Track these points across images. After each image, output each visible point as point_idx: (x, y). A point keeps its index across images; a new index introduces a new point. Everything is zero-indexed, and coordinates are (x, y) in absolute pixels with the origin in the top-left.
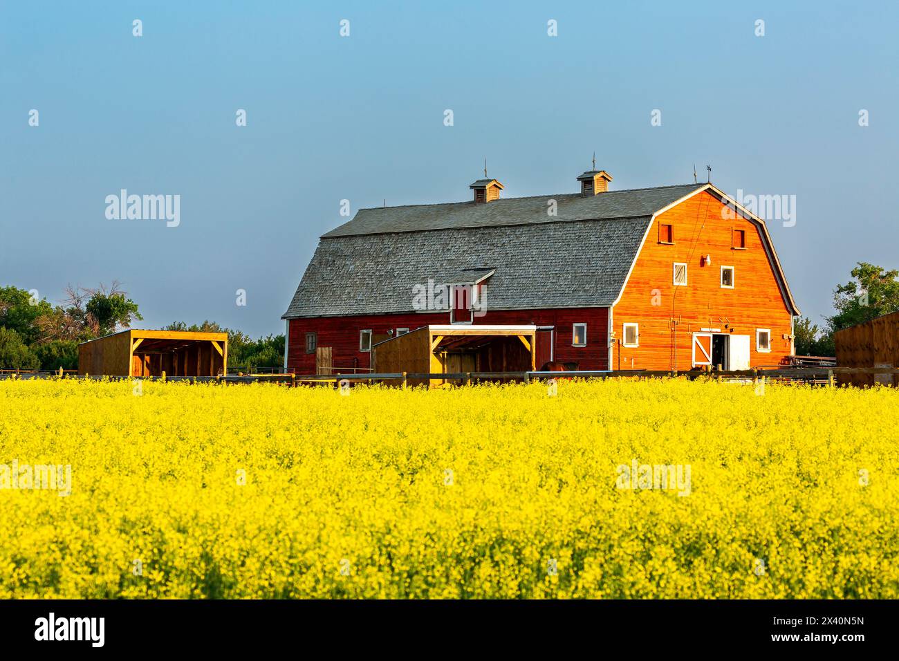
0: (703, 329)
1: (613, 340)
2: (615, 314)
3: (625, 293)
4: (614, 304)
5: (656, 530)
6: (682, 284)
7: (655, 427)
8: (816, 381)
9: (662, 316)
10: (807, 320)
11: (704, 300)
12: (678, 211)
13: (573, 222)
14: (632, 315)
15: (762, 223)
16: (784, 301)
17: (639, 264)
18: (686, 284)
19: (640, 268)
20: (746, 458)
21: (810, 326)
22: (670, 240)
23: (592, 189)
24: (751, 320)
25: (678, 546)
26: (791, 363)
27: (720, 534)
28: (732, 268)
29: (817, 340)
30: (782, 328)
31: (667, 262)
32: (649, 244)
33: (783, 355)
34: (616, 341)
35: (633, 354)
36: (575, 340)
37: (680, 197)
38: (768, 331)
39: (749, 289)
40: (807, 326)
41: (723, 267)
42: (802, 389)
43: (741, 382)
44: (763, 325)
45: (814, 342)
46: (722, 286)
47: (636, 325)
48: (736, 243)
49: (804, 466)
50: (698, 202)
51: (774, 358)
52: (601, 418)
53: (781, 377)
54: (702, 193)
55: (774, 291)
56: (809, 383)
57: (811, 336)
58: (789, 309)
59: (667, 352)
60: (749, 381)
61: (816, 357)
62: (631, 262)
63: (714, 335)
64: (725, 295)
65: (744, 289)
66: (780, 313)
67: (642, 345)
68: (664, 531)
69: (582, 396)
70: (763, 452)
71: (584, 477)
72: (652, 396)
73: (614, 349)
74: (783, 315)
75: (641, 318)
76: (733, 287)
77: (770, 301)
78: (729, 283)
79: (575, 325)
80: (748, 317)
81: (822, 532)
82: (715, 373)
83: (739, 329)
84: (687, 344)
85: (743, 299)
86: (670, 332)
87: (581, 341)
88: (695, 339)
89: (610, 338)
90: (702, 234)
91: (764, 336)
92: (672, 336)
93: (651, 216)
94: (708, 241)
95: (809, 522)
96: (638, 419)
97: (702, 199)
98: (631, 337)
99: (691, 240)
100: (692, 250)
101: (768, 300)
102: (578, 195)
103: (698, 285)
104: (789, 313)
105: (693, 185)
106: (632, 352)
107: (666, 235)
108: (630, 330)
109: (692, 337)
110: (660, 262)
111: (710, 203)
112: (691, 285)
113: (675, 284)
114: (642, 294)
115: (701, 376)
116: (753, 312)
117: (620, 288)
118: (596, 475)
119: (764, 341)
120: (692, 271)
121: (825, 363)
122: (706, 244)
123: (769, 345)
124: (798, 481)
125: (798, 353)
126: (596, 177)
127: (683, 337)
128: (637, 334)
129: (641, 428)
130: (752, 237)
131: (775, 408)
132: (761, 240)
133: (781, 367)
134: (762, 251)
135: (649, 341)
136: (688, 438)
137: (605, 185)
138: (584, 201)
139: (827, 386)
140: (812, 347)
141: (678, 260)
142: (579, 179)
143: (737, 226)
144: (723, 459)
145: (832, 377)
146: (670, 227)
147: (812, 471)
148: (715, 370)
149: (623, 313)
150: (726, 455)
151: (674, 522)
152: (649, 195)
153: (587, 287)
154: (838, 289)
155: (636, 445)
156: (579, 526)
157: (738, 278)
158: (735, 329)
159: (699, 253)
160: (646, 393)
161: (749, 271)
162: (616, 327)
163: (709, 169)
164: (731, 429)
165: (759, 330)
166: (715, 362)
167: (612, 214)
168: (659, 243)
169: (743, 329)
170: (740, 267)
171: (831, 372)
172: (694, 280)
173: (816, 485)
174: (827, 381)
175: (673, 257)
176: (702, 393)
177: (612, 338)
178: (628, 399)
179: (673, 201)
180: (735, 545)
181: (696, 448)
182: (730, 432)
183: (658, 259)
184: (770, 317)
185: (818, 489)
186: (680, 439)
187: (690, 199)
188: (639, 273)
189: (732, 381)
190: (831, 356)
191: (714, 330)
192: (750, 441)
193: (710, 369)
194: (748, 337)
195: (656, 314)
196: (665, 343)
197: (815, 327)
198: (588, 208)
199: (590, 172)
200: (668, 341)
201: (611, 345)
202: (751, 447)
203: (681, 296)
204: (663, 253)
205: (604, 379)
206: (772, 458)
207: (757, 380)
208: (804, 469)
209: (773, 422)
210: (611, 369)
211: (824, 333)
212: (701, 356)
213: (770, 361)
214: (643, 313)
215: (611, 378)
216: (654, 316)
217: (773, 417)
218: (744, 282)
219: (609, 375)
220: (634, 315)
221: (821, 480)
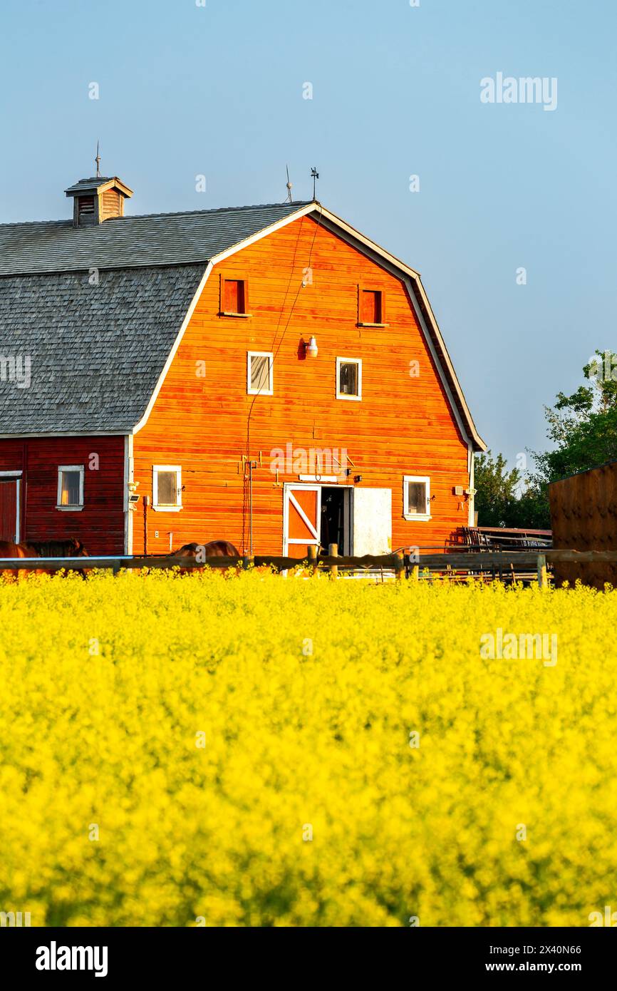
0: (302, 478)
1: (134, 498)
2: (138, 448)
3: (157, 408)
4: (136, 429)
5: (205, 865)
6: (264, 392)
7: (210, 666)
8: (516, 576)
9: (226, 452)
10: (500, 458)
11: (305, 422)
12: (258, 254)
13: (58, 274)
14: (169, 450)
15: (414, 276)
16: (456, 425)
17: (184, 354)
18: (271, 393)
19: (184, 362)
20: (377, 726)
21: (506, 472)
22: (241, 309)
23: (94, 212)
24: (393, 459)
25: (247, 893)
26: (470, 541)
27: (327, 871)
28: (359, 361)
29: (518, 497)
30: (451, 475)
31: (236, 350)
32: (201, 317)
33: (453, 526)
34: (140, 499)
35: (171, 525)
36: (63, 497)
37: (261, 227)
38: (426, 480)
39: (390, 401)
40: (499, 471)
41: (341, 360)
42: (488, 590)
43: (375, 578)
44: (417, 469)
45: (512, 500)
46: (340, 396)
47: (177, 469)
48: (365, 315)
49: (489, 739)
50: (294, 238)
51: (436, 532)
52: (109, 648)
53: (449, 567)
54: (300, 220)
55: (436, 405)
56: (501, 579)
57: (507, 488)
58: (465, 439)
59: (236, 520)
60: (390, 576)
61: (515, 530)
62: (168, 351)
63: (323, 489)
64: (345, 412)
65: (381, 401)
66: (448, 446)
67: (188, 506)
68: (221, 866)
69: (74, 603)
70: (411, 713)
71: (73, 762)
72: (206, 605)
73: (136, 515)
74: (455, 450)
75: (187, 457)
76: (359, 398)
77: (430, 424)
78: (352, 391)
79: (62, 469)
80: (389, 453)
81: (518, 868)
82: (324, 561)
83: (371, 475)
84: (274, 506)
85: (378, 419)
86: (241, 483)
87: (73, 498)
88: (288, 495)
89: (128, 494)
90: (301, 297)
91: (417, 490)
92: (246, 491)
93: (206, 263)
94: (313, 312)
95: (492, 849)
96: (178, 649)
97: (302, 232)
98: (168, 491)
99: (282, 310)
100: (282, 328)
101: (425, 421)
102: (67, 224)
103: (295, 395)
104: (466, 446)
105: (287, 205)
106: (170, 520)
107: (234, 300)
108: (166, 480)
109: (282, 492)
110: (222, 351)
111: (317, 239)
112: (282, 393)
113: (252, 391)
114: (188, 411)
115: (298, 566)
116: (398, 444)
117: (147, 399)
118: (96, 760)
119: (417, 499)
120: (283, 367)
121: (533, 542)
122: (309, 317)
123: (428, 507)
124: (476, 768)
125: (481, 522)
126: (102, 190)
127: (266, 492)
128: (179, 486)
129: (185, 666)
130: (395, 303)
131: (437, 627)
132: (412, 308)
133: (450, 550)
134: (416, 330)
135: (202, 498)
136: (272, 687)
137: (119, 205)
138: (80, 234)
139: (534, 584)
140: (509, 509)
141: (256, 346)
142: (69, 193)
143: (367, 282)
144: (336, 726)
145: (544, 569)
146: (241, 284)
147: (502, 750)
148: (325, 554)
149: (154, 446)
150: (342, 718)
151: (241, 849)
152: (202, 223)
153: (85, 397)
154: (558, 401)
155: (173, 699)
156: (62, 859)
157: (368, 380)
158: (363, 475)
159: (295, 333)
160: (195, 599)
161: (390, 367)
162: (139, 473)
163: (315, 175)
164: (352, 668)
165: (409, 479)
166: (325, 541)
167: (131, 259)
168: (221, 314)
169: (378, 476)
170: (372, 360)
171: (542, 559)
172: (286, 383)
173: (508, 777)
174: (535, 576)
175: (247, 341)
176: (300, 599)
177: (131, 494)
178: (162, 611)
179: (247, 235)
180: (354, 893)
181: (285, 706)
182: (349, 675)
183: (219, 345)
184: (429, 455)
185: (512, 785)
186: (256, 688)
187: (280, 231)
188: (183, 370)
189: (357, 577)
190: (545, 527)
191: (324, 479)
192: (386, 691)
193: (316, 552)
194: (389, 492)
195: (216, 447)
196: (232, 503)
197: (515, 472)
198: (87, 248)
199: (91, 181)
200: (238, 499)
201: (130, 507)
202: (388, 703)
203: (261, 414)
204: (227, 334)
205: (115, 573)
206: (428, 724)
207: (403, 573)
208: (487, 746)
209: (431, 657)
210: (130, 550)
211: (532, 484)
212: (300, 528)
213: (429, 536)
214: (189, 446)
215: (130, 570)
216: (210, 451)
217: (432, 646)
218: (379, 387)
219: (125, 564)
220: (173, 450)
221: (516, 767)
